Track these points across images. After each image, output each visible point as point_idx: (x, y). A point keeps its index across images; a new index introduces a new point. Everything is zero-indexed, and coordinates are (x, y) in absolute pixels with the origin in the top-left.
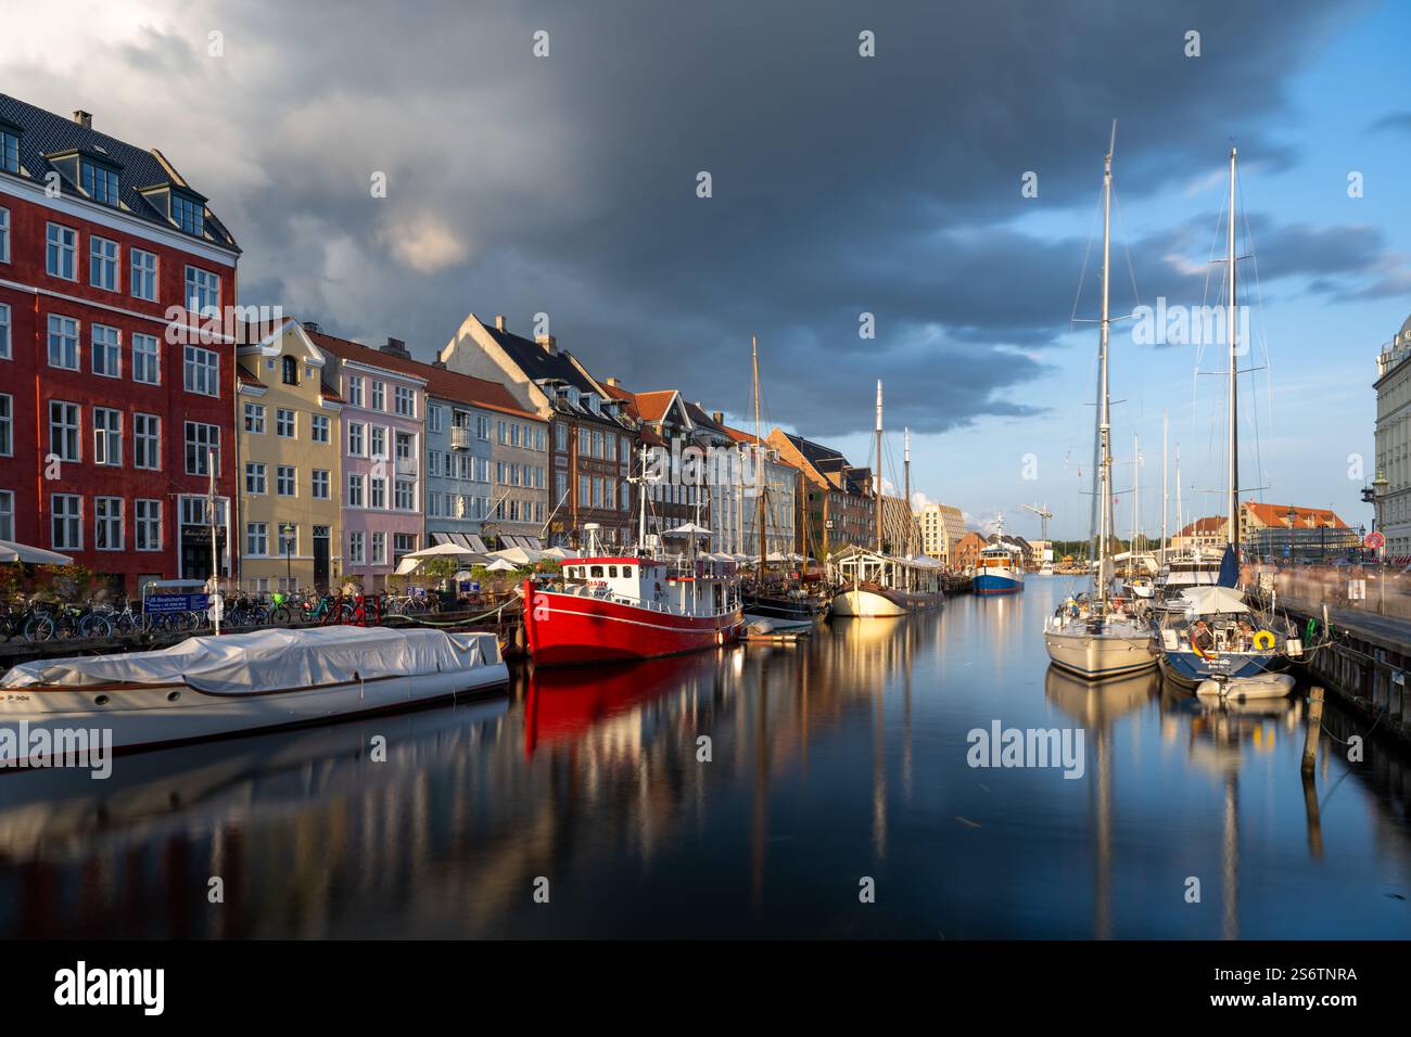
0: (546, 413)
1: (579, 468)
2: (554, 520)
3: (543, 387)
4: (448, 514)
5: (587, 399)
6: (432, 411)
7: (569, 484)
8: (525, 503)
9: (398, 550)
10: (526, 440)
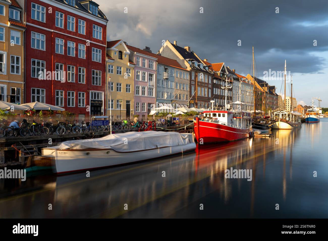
0: (189, 69)
1: (198, 85)
2: (191, 100)
3: (188, 61)
4: (162, 98)
5: (200, 65)
6: (158, 67)
7: (195, 90)
8: (183, 95)
9: (149, 108)
10: (184, 76)
